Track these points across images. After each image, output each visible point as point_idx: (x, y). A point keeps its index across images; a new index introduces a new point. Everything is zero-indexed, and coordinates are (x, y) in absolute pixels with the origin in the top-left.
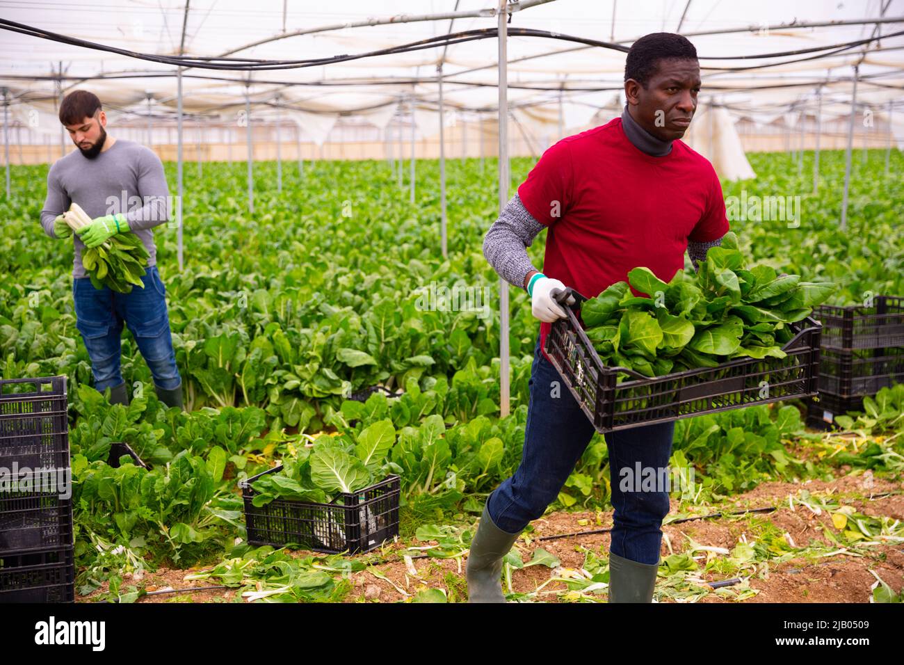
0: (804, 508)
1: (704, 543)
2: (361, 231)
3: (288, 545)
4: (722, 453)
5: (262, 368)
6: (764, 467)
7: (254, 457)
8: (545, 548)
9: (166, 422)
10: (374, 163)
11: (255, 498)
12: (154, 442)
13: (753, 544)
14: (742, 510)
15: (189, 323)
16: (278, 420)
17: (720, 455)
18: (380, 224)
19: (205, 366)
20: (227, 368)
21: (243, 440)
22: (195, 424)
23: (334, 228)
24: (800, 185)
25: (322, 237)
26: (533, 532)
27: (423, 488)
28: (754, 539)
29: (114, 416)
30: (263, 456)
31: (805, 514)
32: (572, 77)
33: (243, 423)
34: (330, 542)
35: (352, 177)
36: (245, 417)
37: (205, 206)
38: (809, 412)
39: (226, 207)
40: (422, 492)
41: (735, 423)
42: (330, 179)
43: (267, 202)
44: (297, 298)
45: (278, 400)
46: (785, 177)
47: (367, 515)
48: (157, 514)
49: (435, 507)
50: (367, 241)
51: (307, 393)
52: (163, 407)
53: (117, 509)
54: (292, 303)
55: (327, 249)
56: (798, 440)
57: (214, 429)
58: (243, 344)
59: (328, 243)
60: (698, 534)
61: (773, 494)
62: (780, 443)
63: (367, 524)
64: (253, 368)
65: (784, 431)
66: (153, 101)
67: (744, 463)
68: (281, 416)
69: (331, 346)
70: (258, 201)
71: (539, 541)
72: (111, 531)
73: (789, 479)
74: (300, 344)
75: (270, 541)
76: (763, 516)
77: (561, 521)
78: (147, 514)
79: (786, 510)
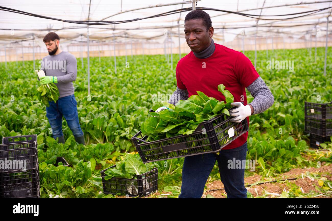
0: (307, 178)
1: (270, 192)
2: (153, 79)
3: (118, 194)
4: (278, 158)
5: (113, 129)
6: (293, 163)
7: (109, 161)
8: (211, 194)
9: (78, 149)
10: (160, 55)
11: (105, 177)
12: (73, 157)
13: (288, 192)
14: (284, 179)
15: (88, 113)
16: (118, 148)
17: (277, 158)
18: (160, 77)
19: (93, 129)
20: (101, 129)
21: (105, 155)
22: (88, 150)
23: (143, 79)
24: (310, 59)
25: (139, 82)
26: (207, 188)
27: (167, 172)
28: (289, 190)
29: (59, 147)
30: (112, 161)
31: (308, 181)
32: (227, 24)
33: (104, 149)
34: (133, 193)
35: (152, 61)
36: (105, 147)
37: (100, 72)
38: (311, 142)
39: (107, 72)
40: (167, 173)
41: (282, 147)
42: (144, 61)
43: (121, 70)
44: (126, 104)
45: (118, 140)
46: (305, 57)
47: (145, 183)
48: (71, 183)
49: (172, 179)
50: (155, 83)
51: (129, 138)
52: (77, 144)
53: (57, 181)
54: (124, 106)
55: (140, 86)
56: (306, 153)
57: (94, 151)
58: (106, 121)
59: (141, 84)
60: (268, 188)
61: (296, 173)
62: (299, 154)
63: (146, 186)
64: (110, 129)
65: (300, 149)
66: (83, 37)
67: (285, 162)
68: (120, 146)
69: (137, 121)
70: (119, 70)
71: (208, 192)
72: (54, 189)
73: (303, 167)
74: (126, 120)
75: (111, 192)
76: (292, 181)
77: (217, 184)
78: (67, 183)
79: (301, 179)
